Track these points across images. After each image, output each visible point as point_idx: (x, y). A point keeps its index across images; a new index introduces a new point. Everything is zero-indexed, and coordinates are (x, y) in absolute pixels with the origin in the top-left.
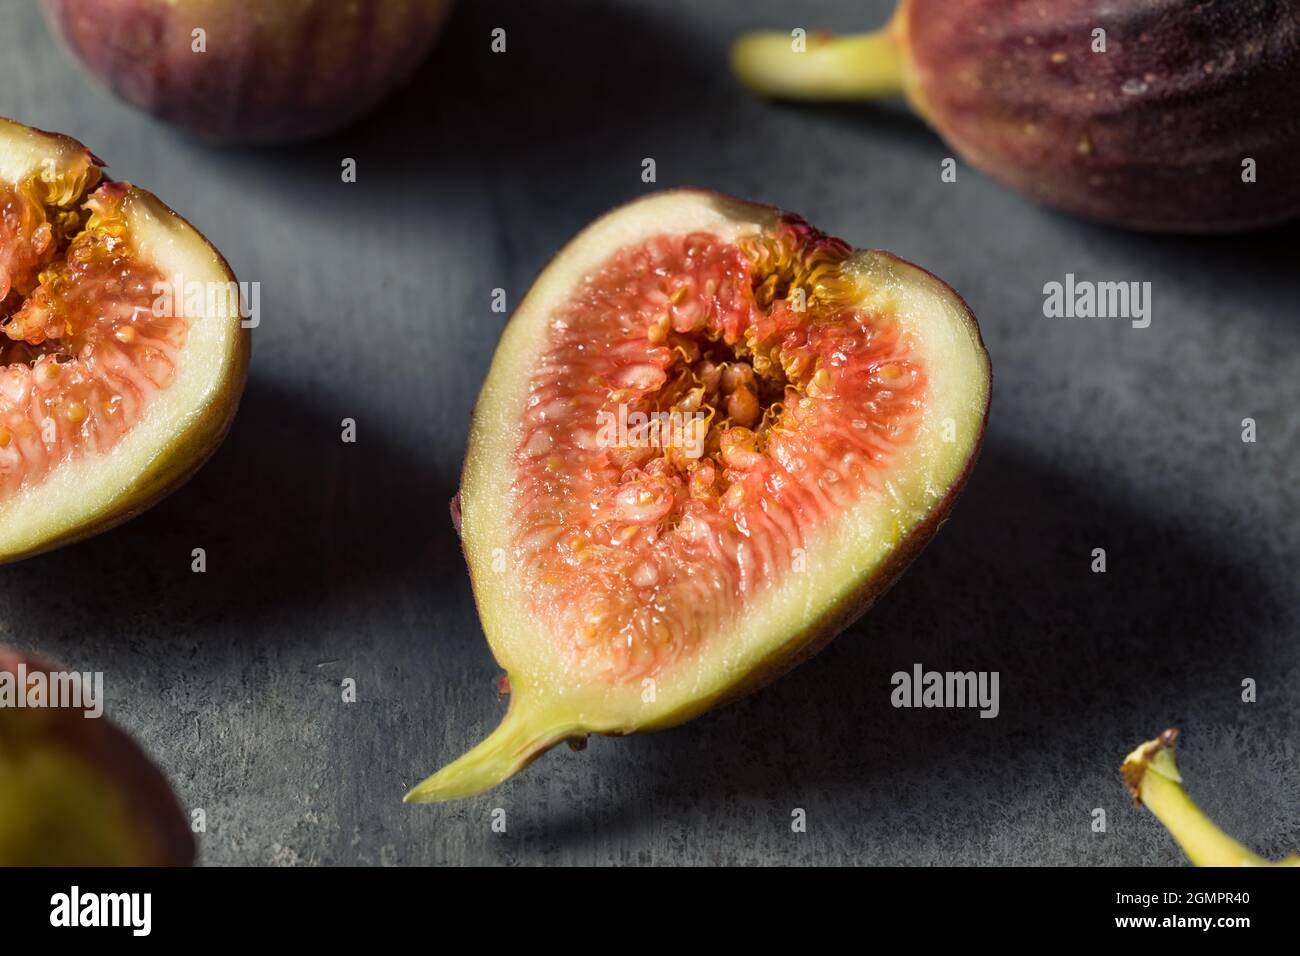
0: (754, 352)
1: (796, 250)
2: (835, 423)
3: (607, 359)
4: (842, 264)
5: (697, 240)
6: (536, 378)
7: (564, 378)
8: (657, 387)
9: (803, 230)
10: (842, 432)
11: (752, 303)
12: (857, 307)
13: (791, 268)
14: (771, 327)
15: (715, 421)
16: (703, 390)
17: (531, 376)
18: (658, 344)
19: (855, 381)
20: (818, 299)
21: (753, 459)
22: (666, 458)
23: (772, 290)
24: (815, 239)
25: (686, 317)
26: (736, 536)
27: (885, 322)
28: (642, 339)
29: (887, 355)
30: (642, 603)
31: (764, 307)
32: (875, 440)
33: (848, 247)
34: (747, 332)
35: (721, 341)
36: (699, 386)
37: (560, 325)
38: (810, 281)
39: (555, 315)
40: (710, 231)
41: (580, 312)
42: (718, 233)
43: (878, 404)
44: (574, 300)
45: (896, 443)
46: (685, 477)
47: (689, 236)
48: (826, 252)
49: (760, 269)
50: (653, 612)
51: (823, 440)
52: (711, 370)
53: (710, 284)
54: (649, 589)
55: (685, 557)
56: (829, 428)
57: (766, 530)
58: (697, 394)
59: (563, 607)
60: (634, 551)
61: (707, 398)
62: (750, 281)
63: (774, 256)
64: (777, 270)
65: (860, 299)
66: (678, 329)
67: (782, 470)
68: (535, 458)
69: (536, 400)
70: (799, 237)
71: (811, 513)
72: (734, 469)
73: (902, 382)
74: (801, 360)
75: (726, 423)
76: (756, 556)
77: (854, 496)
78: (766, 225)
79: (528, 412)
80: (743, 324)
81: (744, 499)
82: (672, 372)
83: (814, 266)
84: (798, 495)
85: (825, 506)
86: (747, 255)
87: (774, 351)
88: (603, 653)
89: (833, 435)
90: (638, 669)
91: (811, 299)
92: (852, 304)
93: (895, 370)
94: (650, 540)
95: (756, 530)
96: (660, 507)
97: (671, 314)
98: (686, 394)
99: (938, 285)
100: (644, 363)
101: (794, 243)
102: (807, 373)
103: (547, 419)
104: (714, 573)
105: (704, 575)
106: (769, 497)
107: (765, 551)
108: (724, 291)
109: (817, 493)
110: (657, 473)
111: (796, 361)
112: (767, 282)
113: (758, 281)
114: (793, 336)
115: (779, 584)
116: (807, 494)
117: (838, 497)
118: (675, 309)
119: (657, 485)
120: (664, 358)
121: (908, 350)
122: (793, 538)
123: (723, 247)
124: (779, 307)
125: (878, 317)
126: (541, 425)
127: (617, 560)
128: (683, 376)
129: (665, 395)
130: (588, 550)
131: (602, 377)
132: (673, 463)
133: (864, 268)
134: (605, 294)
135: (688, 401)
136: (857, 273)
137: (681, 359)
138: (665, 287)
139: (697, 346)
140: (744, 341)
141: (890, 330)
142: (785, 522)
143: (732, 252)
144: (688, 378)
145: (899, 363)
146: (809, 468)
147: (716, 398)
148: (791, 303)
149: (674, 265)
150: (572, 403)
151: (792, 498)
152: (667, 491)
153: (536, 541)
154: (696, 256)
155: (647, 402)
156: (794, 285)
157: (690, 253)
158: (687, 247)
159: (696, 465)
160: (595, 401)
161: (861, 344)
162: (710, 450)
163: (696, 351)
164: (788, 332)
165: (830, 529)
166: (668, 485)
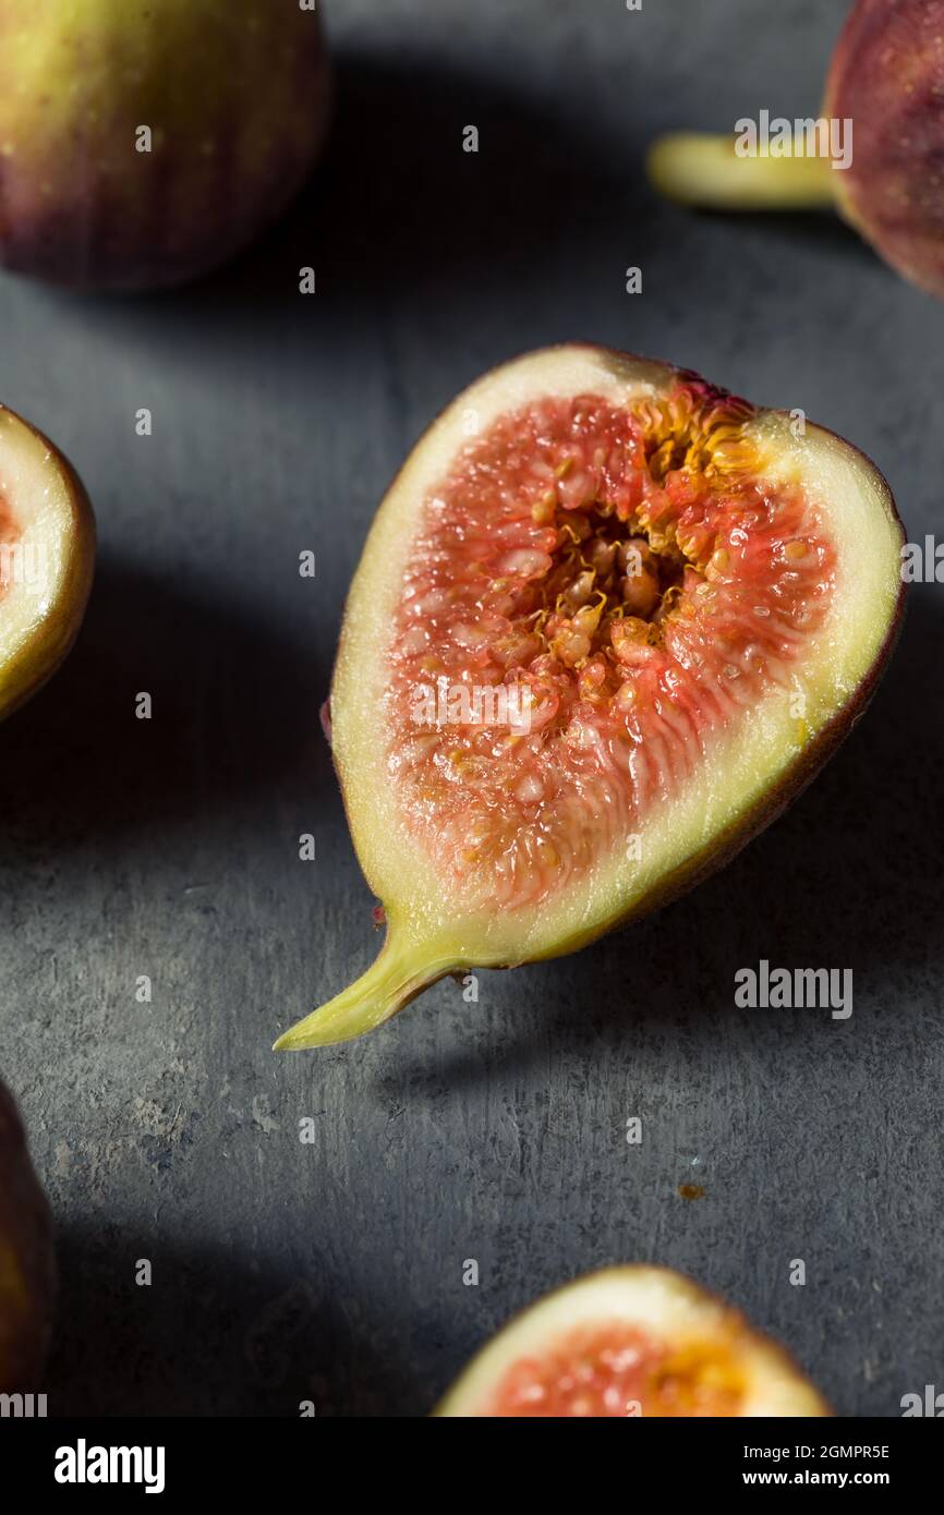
0: (649, 529)
1: (693, 412)
2: (736, 611)
3: (488, 542)
4: (745, 425)
5: (585, 403)
6: (410, 567)
7: (442, 566)
8: (541, 574)
9: (700, 388)
10: (743, 620)
11: (646, 475)
12: (759, 477)
13: (688, 432)
14: (664, 502)
15: (608, 607)
16: (593, 575)
17: (406, 564)
18: (544, 524)
19: (757, 562)
20: (716, 468)
21: (646, 653)
22: (552, 654)
23: (667, 458)
24: (714, 398)
25: (573, 492)
26: (627, 742)
27: (790, 493)
28: (526, 519)
29: (793, 530)
30: (526, 820)
31: (658, 477)
32: (780, 628)
33: (750, 407)
34: (638, 509)
35: (614, 516)
36: (589, 570)
37: (439, 504)
38: (708, 447)
39: (433, 492)
40: (598, 393)
41: (459, 489)
42: (608, 395)
43: (782, 587)
44: (452, 475)
45: (803, 630)
46: (574, 676)
47: (576, 400)
48: (726, 413)
49: (654, 436)
50: (538, 832)
51: (722, 631)
52: (605, 549)
53: (599, 453)
54: (534, 804)
55: (573, 768)
56: (729, 616)
57: (660, 735)
58: (587, 579)
59: (442, 827)
60: (517, 763)
61: (599, 583)
62: (643, 450)
63: (668, 420)
64: (672, 436)
65: (762, 466)
66: (565, 506)
67: (677, 666)
68: (412, 657)
69: (411, 592)
70: (695, 397)
71: (711, 714)
72: (626, 664)
73: (808, 562)
74: (698, 539)
75: (620, 609)
76: (650, 764)
77: (757, 693)
78: (661, 384)
79: (402, 605)
80: (636, 499)
81: (635, 701)
82: (559, 555)
83: (713, 429)
84: (695, 694)
85: (726, 705)
86: (638, 420)
87: (669, 529)
88: (485, 879)
89: (734, 624)
90: (523, 895)
91: (708, 468)
92: (755, 471)
93: (801, 549)
94: (535, 749)
95: (650, 735)
96: (547, 710)
97: (556, 488)
98: (575, 578)
99: (847, 449)
100: (527, 546)
101: (690, 404)
102: (706, 552)
103: (423, 611)
104: (604, 786)
105: (593, 788)
106: (664, 697)
107: (659, 757)
108: (614, 462)
109: (716, 690)
110: (543, 673)
111: (693, 540)
112: (662, 449)
113: (652, 448)
114: (689, 512)
115: (676, 795)
116: (706, 692)
117: (740, 696)
118: (561, 485)
119: (542, 686)
120: (549, 540)
121: (815, 524)
122: (689, 741)
123: (613, 411)
124: (674, 479)
125: (782, 487)
126: (417, 620)
127: (499, 773)
128: (571, 559)
129: (551, 582)
130: (467, 762)
131: (482, 563)
132: (560, 659)
133: (767, 431)
134: (485, 468)
135: (576, 588)
136: (760, 437)
137: (569, 540)
138: (550, 459)
139: (587, 522)
140: (637, 518)
141: (794, 502)
142: (681, 724)
143: (623, 417)
144: (576, 561)
145: (805, 540)
146: (707, 663)
147: (609, 582)
148: (686, 475)
149: (560, 433)
150: (450, 594)
151: (690, 697)
152: (553, 693)
153: (411, 753)
154: (584, 422)
155: (532, 590)
156: (690, 454)
157: (577, 419)
158: (574, 411)
159: (584, 661)
160: (474, 590)
161: (763, 520)
162: (600, 642)
163: (586, 529)
164: (684, 507)
165: (732, 731)
166: (555, 685)
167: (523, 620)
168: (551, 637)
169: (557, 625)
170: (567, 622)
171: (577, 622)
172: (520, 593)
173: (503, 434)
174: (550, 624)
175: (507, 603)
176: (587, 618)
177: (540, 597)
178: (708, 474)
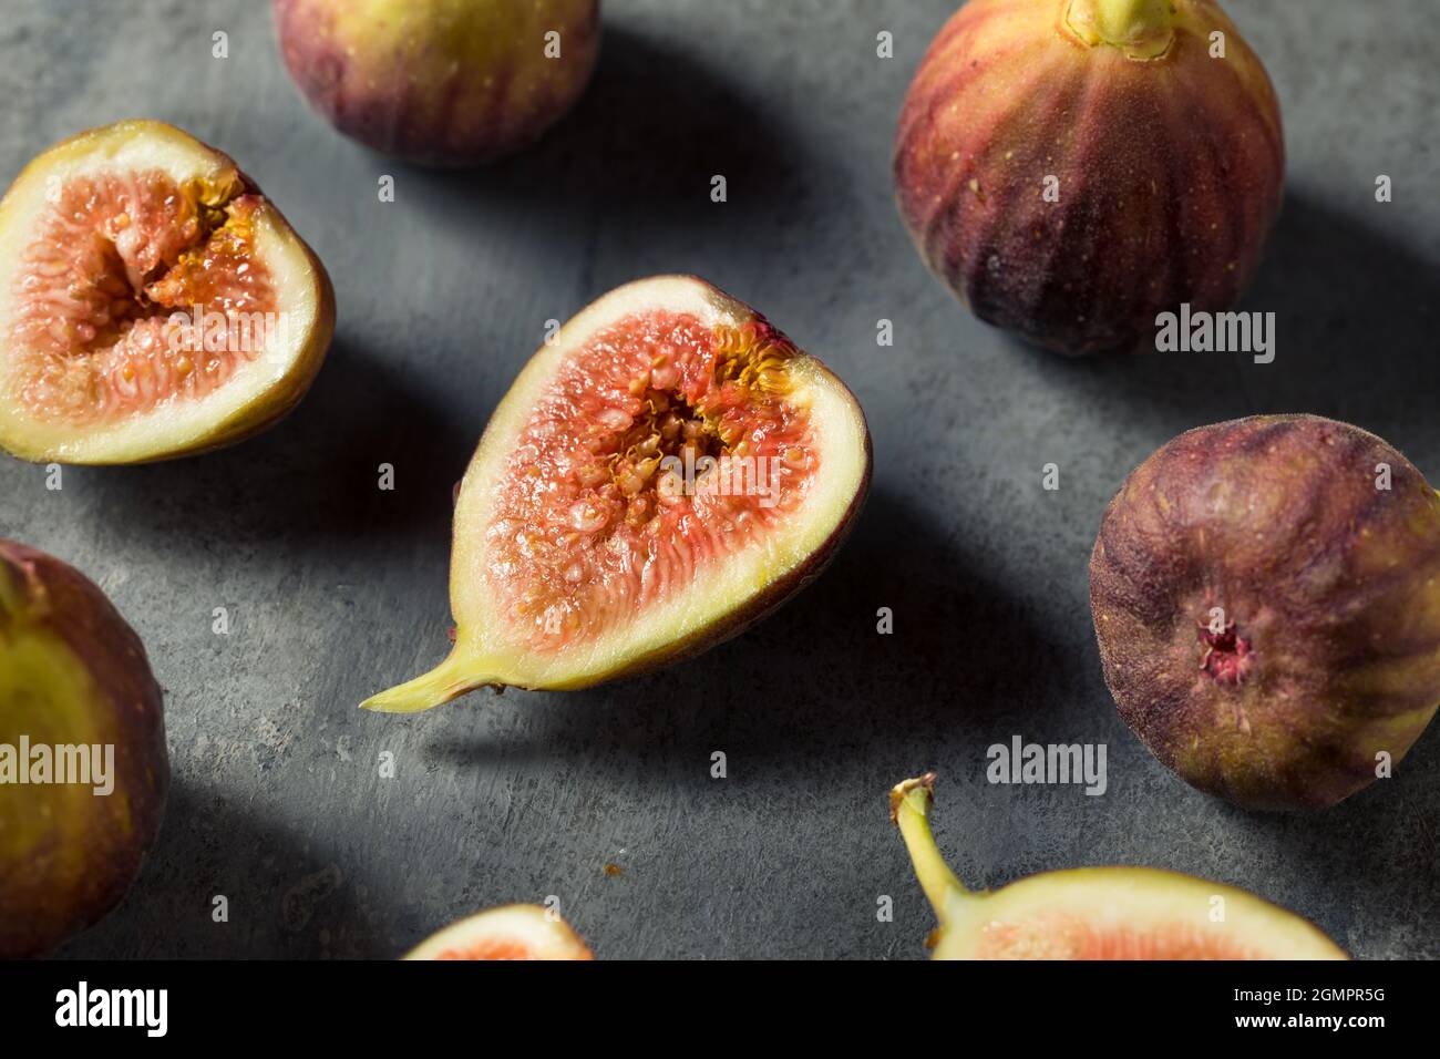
0: (704, 416)
1: (754, 343)
3: (595, 399)
4: (788, 361)
5: (687, 319)
6: (539, 403)
7: (560, 407)
8: (623, 429)
9: (764, 328)
11: (711, 379)
12: (785, 398)
13: (748, 356)
14: (717, 400)
16: (658, 438)
17: (538, 399)
18: (636, 395)
20: (759, 385)
21: (676, 500)
22: (615, 486)
23: (730, 370)
24: (771, 337)
25: (661, 378)
26: (646, 557)
27: (802, 414)
28: (624, 389)
29: (797, 440)
30: (564, 593)
31: (719, 382)
33: (794, 349)
34: (698, 401)
35: (685, 401)
36: (657, 434)
37: (571, 364)
38: (758, 370)
39: (569, 356)
40: (696, 316)
41: (588, 357)
42: (702, 317)
44: (586, 347)
46: (625, 503)
47: (681, 315)
48: (776, 349)
49: (725, 353)
50: (571, 603)
51: (729, 497)
52: (674, 422)
53: (685, 356)
54: (573, 584)
55: (605, 565)
57: (669, 557)
58: (654, 439)
59: (509, 584)
60: (570, 553)
61: (661, 444)
62: (714, 361)
63: (736, 343)
64: (737, 356)
65: (790, 391)
66: (654, 386)
67: (693, 513)
68: (523, 464)
69: (535, 420)
70: (759, 333)
71: (706, 551)
72: (662, 504)
73: (799, 464)
74: (732, 432)
76: (657, 576)
77: (741, 545)
78: (737, 318)
79: (527, 428)
80: (702, 393)
81: (659, 530)
82: (640, 419)
83: (764, 358)
84: (700, 535)
85: (718, 548)
86: (717, 340)
87: (717, 419)
88: (527, 626)
90: (550, 644)
91: (755, 383)
92: (783, 394)
93: (798, 454)
94: (584, 547)
95: (663, 556)
96: (599, 522)
97: (650, 373)
98: (647, 437)
99: (847, 392)
100: (619, 408)
101: (754, 337)
102: (736, 440)
103: (539, 435)
104: (623, 583)
105: (615, 584)
106: (679, 533)
107: (664, 572)
108: (692, 365)
109: (714, 536)
110: (604, 496)
111: (729, 430)
112: (728, 364)
113: (721, 361)
114: (732, 412)
115: (668, 599)
116: (707, 535)
117: (729, 543)
118: (654, 372)
119: (601, 505)
120: (635, 407)
121: (811, 440)
122: (687, 567)
123: (702, 329)
124: (729, 386)
125: (798, 409)
126: (534, 441)
127: (557, 557)
128: (648, 424)
129: (630, 436)
130: (538, 545)
131: (587, 412)
132: (619, 489)
133: (800, 367)
134: (609, 348)
135: (645, 444)
136: (793, 372)
137: (650, 410)
138: (652, 352)
139: (667, 400)
140: (697, 406)
141: (803, 422)
142: (685, 554)
143: (709, 335)
144: (650, 426)
145: (802, 449)
146: (714, 516)
147: (671, 445)
148: (737, 385)
149: (664, 334)
150: (560, 428)
151: (695, 536)
152: (608, 512)
153: (503, 528)
154: (682, 333)
155: (616, 438)
156: (745, 371)
157: (677, 330)
158: (677, 325)
159: (634, 495)
160: (578, 429)
161: (779, 428)
162: (649, 485)
163: (664, 406)
164: (730, 407)
165: (718, 567)
166: (610, 506)
167: (603, 457)
168: (617, 472)
169: (625, 466)
170: (631, 466)
171: (639, 467)
172: (608, 438)
173: (627, 328)
174: (621, 464)
175: (597, 443)
176: (645, 466)
177: (619, 444)
178: (752, 388)
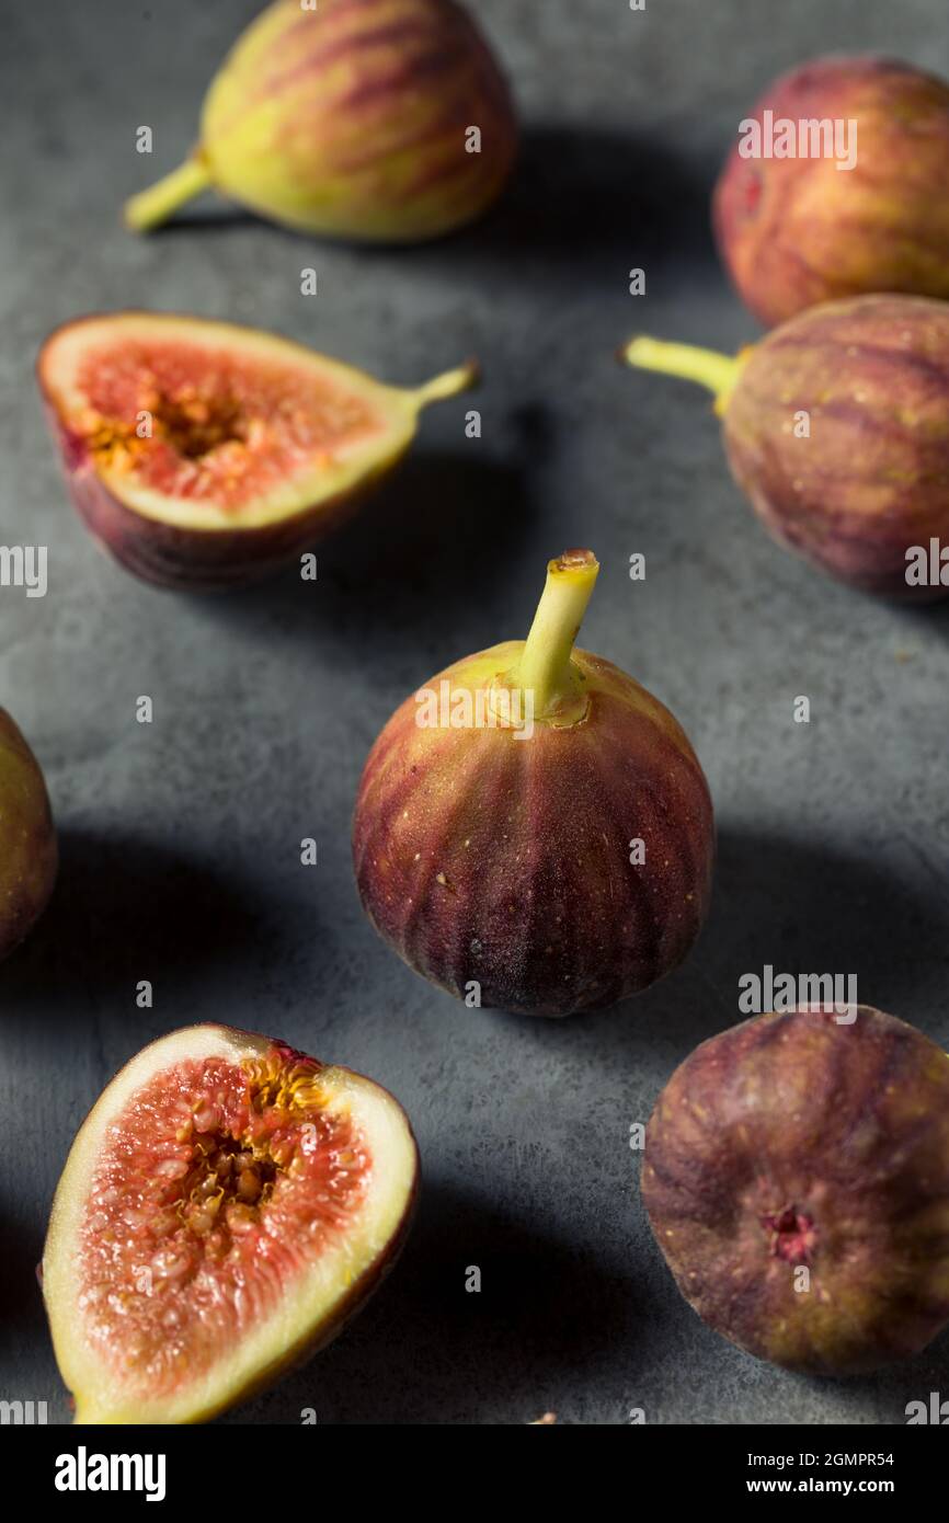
0: (253, 1145)
1: (282, 1068)
2: (306, 1197)
3: (147, 1156)
4: (316, 1076)
5: (213, 1063)
6: (96, 1172)
7: (117, 1171)
8: (181, 1176)
9: (287, 1052)
10: (312, 1203)
11: (250, 1110)
12: (324, 1110)
13: (279, 1081)
14: (262, 1127)
15: (226, 1197)
16: (216, 1176)
17: (94, 1169)
18: (184, 1142)
19: (321, 1166)
20: (296, 1104)
21: (248, 1227)
22: (187, 1229)
23: (265, 1098)
24: (295, 1059)
25: (203, 1121)
26: (234, 1285)
27: (343, 1119)
28: (172, 1139)
29: (345, 1144)
30: (167, 1338)
31: (259, 1111)
32: (335, 1209)
33: (319, 1064)
34: (245, 1132)
35: (231, 1137)
36: (213, 1173)
37: (116, 1130)
38: (292, 1091)
39: (112, 1123)
40: (221, 1056)
41: (129, 1121)
42: (226, 1057)
43: (337, 1182)
44: (125, 1111)
45: (351, 1210)
46: (201, 1243)
47: (206, 1060)
48: (303, 1068)
49: (257, 1083)
50: (176, 1346)
51: (297, 1211)
52: (225, 1159)
53: (221, 1095)
54: (173, 1327)
55: (199, 1303)
56: (302, 1202)
57: (256, 1280)
58: (212, 1178)
59: (113, 1344)
60: (162, 1300)
61: (220, 1181)
62: (249, 1093)
63: (265, 1073)
64: (269, 1084)
65: (326, 1103)
66: (199, 1130)
67: (267, 1235)
68: (96, 1232)
69: (96, 1189)
70: (283, 1057)
71: (289, 1265)
72: (236, 1234)
73: (353, 1165)
74: (283, 1152)
75: (234, 1199)
76: (249, 1300)
77: (319, 1252)
78: (259, 1050)
79: (91, 1198)
80: (245, 1124)
81: (240, 1258)
82: (194, 1164)
83: (295, 1079)
84: (279, 1252)
85: (299, 1260)
86: (247, 1074)
87: (265, 1145)
88: (140, 1377)
89: (305, 1207)
90: (165, 1388)
91: (292, 1104)
92: (321, 1107)
93: (349, 1156)
94: (174, 1291)
95: (250, 1280)
96: (182, 1265)
97: (192, 1119)
98: (204, 1178)
99: (380, 1090)
100: (172, 1157)
101: (280, 1062)
102: (288, 1161)
103: (104, 1202)
104: (219, 1314)
105: (211, 1316)
106: (259, 1256)
107: (255, 1295)
108: (230, 1102)
109: (292, 1249)
110: (180, 1241)
111: (280, 1152)
112: (262, 1092)
113: (255, 1092)
114: (278, 1133)
115: (265, 1318)
116: (285, 1251)
117: (308, 1253)
118: (196, 1117)
119: (180, 1249)
120: (186, 1153)
121: (358, 1141)
122: (274, 1283)
123: (230, 1067)
124: (269, 1112)
125: (338, 1117)
126: (101, 1208)
127: (151, 1308)
128: (202, 1166)
129: (188, 1182)
130: (130, 1300)
131: (143, 1170)
132: (193, 1231)
133: (330, 1079)
134: (147, 1107)
135: (204, 1185)
136: (325, 1083)
137: (200, 1153)
138: (189, 1100)
139: (213, 1141)
140: (244, 1137)
141: (346, 1126)
142: (270, 1273)
143: (237, 1071)
144: (205, 1167)
145: (352, 1151)
146: (287, 1232)
147: (227, 1180)
148: (276, 1109)
149: (196, 1082)
150: (122, 1190)
151: (275, 1255)
152: (187, 1254)
153: (94, 1295)
154: (211, 1075)
155: (175, 1186)
156: (280, 1095)
157: (207, 1074)
158: (205, 1069)
159: (208, 1233)
160: (138, 1187)
161: (326, 1138)
162: (219, 1221)
163: (212, 1146)
164: (276, 1130)
165: (303, 1278)
166: (188, 1248)
167: (169, 1207)
168: (186, 1217)
169: (192, 1209)
170: (197, 1207)
171: (205, 1207)
172: (168, 1188)
173: (159, 1084)
174: (187, 1208)
175: (159, 1195)
176: (211, 1204)
177: (181, 1190)
178: (291, 1108)
